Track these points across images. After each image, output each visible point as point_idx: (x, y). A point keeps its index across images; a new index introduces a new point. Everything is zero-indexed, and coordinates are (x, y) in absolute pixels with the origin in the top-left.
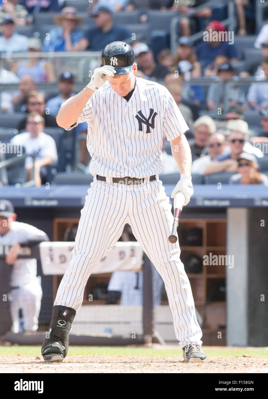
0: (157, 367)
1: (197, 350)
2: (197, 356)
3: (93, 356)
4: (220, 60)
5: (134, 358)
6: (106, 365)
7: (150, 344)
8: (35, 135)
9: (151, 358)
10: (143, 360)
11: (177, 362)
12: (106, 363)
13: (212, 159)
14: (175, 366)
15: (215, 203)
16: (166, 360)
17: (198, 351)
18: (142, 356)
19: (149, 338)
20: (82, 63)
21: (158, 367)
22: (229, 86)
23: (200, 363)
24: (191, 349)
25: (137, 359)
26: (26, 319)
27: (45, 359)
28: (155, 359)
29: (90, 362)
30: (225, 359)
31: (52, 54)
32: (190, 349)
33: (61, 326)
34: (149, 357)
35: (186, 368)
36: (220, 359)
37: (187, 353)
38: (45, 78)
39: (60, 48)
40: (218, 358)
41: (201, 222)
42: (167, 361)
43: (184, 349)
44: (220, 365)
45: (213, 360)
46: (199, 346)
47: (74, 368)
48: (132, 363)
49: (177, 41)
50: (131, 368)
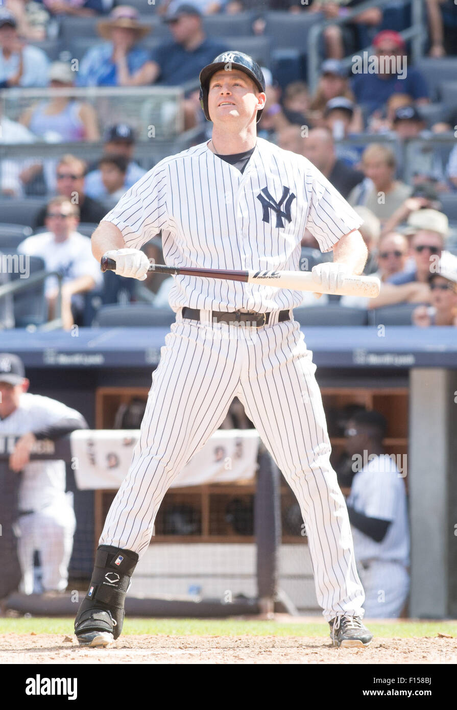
0: (282, 655)
1: (355, 626)
2: (355, 637)
3: (168, 636)
4: (398, 102)
5: (242, 639)
6: (191, 652)
7: (270, 615)
8: (61, 237)
9: (271, 640)
10: (257, 643)
11: (319, 647)
12: (190, 649)
13: (383, 280)
14: (316, 653)
15: (387, 360)
16: (300, 643)
17: (358, 627)
18: (256, 636)
19: (268, 604)
20: (147, 107)
21: (285, 655)
22: (413, 148)
23: (361, 648)
24: (345, 623)
25: (246, 641)
26: (47, 570)
27: (80, 641)
28: (280, 641)
29: (162, 647)
30: (407, 641)
31: (92, 91)
32: (342, 624)
33: (110, 583)
34: (268, 638)
35: (336, 657)
36: (399, 641)
37: (337, 632)
38: (81, 134)
39: (109, 79)
40: (394, 639)
41: (364, 394)
42: (301, 645)
43: (331, 623)
44: (397, 651)
45: (384, 643)
46: (360, 619)
47: (133, 657)
48: (238, 649)
49: (319, 68)
50: (236, 657)
